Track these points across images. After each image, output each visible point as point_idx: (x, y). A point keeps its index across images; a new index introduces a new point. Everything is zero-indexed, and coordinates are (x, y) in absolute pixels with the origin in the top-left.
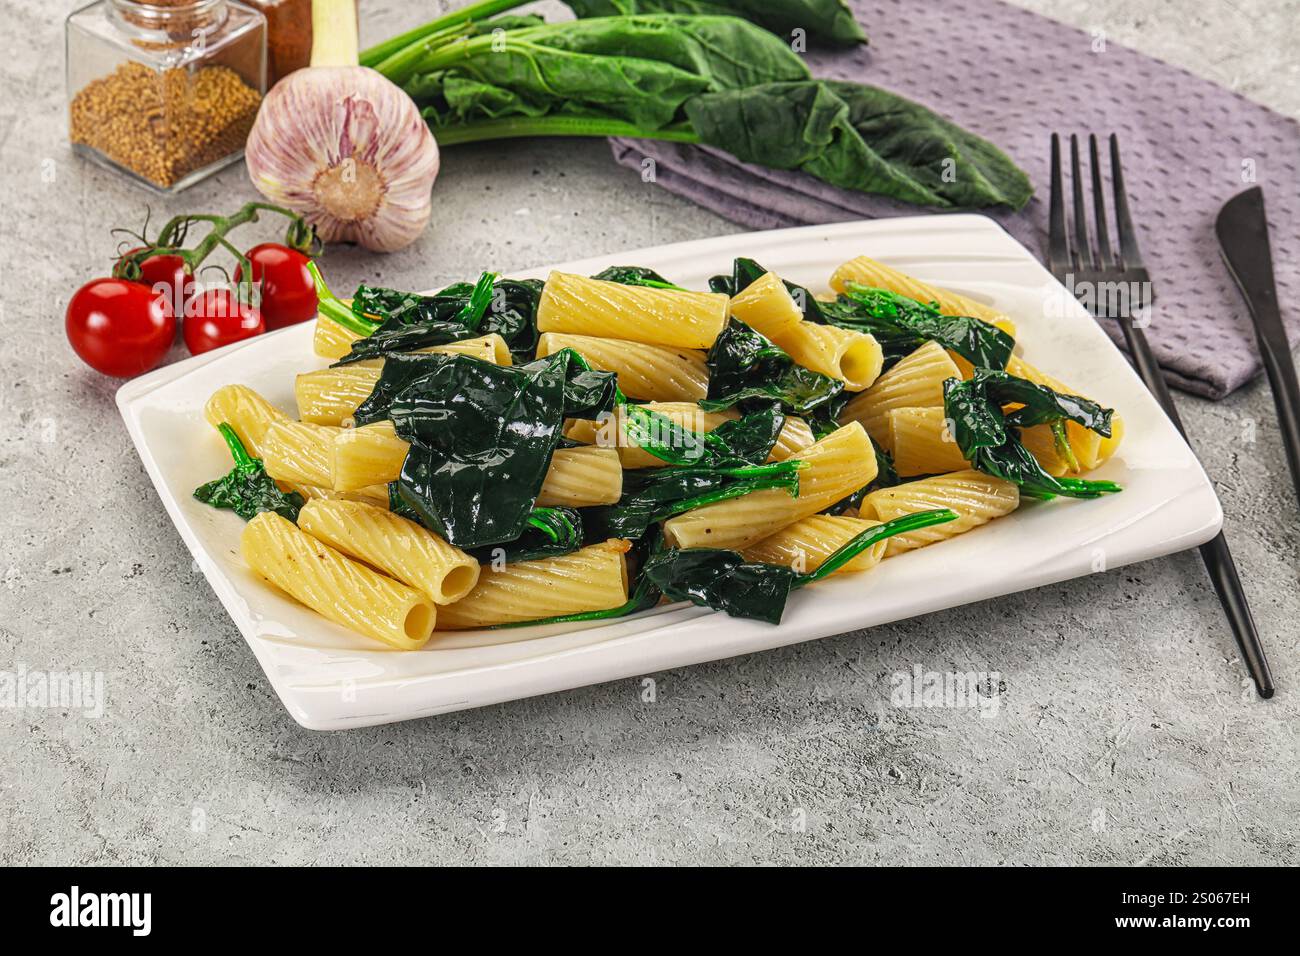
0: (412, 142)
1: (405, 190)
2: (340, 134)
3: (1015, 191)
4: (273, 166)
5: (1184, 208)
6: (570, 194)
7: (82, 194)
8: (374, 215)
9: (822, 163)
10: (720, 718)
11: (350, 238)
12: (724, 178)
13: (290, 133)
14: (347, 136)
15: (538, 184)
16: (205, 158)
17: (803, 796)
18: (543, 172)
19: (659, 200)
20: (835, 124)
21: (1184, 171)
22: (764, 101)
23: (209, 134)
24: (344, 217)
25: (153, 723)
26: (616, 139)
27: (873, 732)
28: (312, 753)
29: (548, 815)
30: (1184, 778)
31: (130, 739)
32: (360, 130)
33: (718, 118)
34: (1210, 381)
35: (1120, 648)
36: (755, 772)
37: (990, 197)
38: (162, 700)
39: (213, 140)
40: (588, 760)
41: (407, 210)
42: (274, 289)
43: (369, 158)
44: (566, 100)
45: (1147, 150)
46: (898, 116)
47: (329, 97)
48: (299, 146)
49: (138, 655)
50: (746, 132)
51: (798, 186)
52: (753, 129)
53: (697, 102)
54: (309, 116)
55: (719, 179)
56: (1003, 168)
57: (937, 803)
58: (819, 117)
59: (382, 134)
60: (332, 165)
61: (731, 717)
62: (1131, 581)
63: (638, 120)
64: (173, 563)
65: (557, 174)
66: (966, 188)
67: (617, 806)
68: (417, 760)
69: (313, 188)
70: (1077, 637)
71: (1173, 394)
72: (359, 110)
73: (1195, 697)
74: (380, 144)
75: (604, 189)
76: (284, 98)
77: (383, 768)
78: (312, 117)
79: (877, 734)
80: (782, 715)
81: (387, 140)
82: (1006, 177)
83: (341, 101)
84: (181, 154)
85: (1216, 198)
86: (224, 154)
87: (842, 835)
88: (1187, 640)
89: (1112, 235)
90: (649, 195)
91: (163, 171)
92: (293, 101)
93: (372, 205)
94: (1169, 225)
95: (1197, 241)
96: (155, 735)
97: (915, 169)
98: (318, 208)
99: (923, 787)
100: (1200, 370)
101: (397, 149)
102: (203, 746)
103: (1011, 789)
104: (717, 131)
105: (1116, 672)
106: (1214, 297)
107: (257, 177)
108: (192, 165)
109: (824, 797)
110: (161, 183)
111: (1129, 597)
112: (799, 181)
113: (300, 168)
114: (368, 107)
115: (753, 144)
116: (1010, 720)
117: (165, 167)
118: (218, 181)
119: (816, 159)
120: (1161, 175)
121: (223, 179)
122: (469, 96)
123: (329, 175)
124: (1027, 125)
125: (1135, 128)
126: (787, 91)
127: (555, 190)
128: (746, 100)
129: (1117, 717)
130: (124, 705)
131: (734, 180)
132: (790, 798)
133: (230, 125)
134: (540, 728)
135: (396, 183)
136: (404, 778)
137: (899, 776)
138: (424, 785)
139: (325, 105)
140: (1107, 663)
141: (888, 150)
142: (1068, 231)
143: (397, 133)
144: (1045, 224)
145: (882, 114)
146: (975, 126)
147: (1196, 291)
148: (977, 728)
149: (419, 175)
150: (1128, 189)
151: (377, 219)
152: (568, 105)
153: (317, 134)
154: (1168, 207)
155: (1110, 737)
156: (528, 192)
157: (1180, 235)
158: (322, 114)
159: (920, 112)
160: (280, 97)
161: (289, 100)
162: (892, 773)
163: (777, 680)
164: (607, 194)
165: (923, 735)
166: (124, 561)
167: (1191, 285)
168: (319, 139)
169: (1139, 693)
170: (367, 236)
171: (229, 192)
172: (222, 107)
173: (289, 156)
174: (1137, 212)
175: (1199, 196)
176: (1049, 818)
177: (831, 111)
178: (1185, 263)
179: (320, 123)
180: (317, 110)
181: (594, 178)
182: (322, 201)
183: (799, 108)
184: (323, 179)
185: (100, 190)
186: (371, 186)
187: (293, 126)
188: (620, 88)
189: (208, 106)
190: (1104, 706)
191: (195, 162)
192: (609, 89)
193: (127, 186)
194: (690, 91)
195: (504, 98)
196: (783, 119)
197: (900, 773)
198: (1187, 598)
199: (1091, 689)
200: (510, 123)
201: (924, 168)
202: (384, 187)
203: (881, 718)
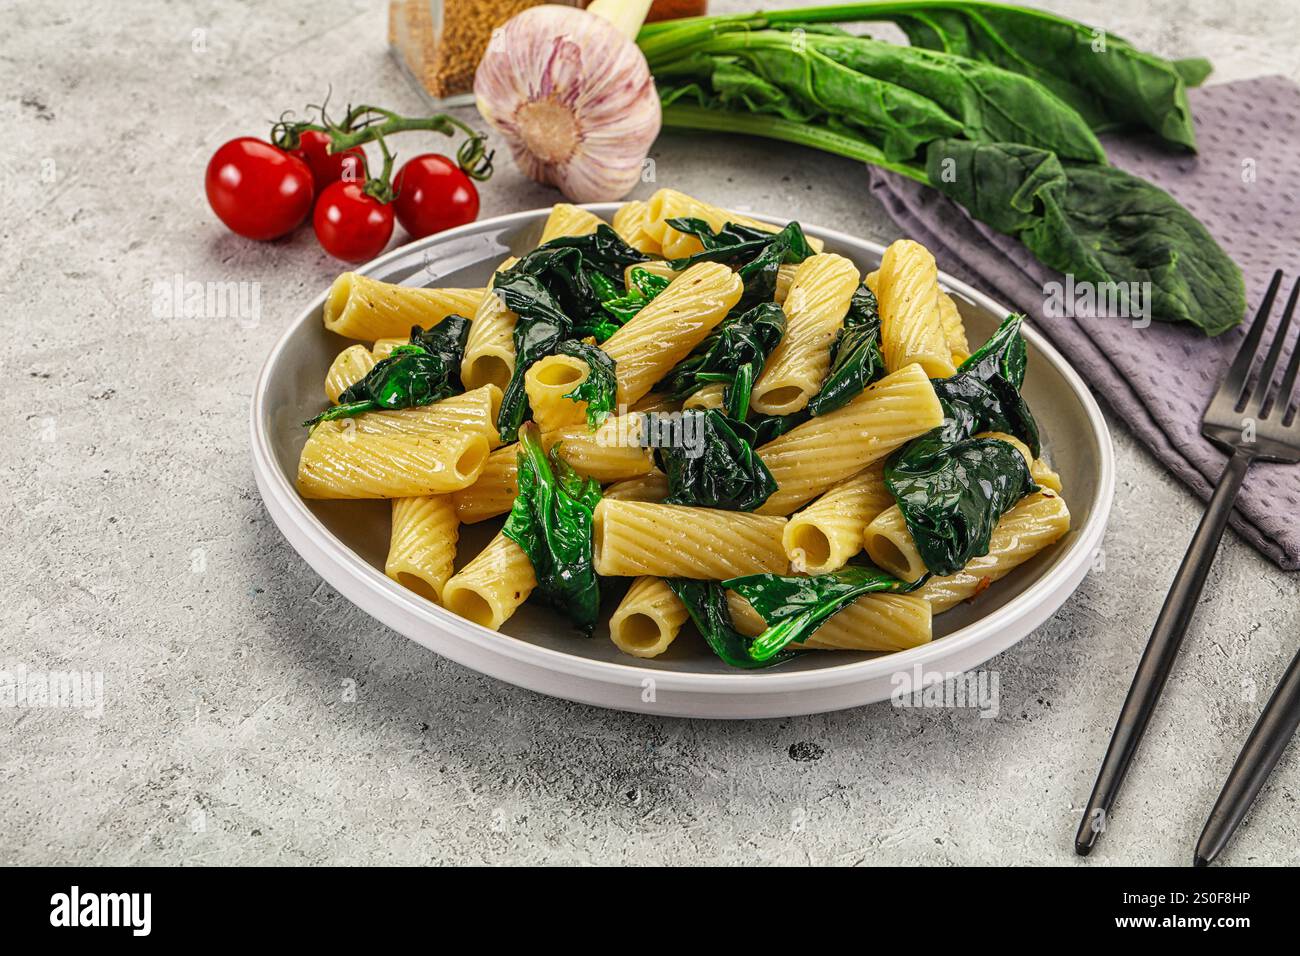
0: (620, 99)
1: (603, 146)
2: (543, 70)
3: (1223, 318)
4: (486, 88)
6: (801, 206)
7: (362, 84)
8: (568, 161)
9: (1035, 237)
12: (947, 229)
14: (550, 74)
15: (781, 189)
17: (525, 784)
18: (792, 181)
19: (885, 235)
20: (1038, 193)
22: (996, 159)
24: (541, 156)
26: (872, 167)
27: (649, 751)
29: (272, 719)
32: (563, 71)
34: (1284, 548)
36: (500, 748)
41: (602, 166)
42: (418, 196)
43: (569, 102)
44: (830, 114)
47: (543, 33)
48: (506, 73)
49: (37, 462)
50: (974, 184)
51: (1013, 255)
52: (981, 184)
53: (942, 144)
54: (519, 45)
55: (942, 228)
57: (648, 835)
58: (1032, 183)
59: (585, 81)
60: (532, 99)
62: (1041, 702)
63: (886, 149)
64: (145, 397)
65: (805, 186)
66: (1160, 297)
67: (342, 733)
68: (200, 630)
69: (515, 119)
70: (937, 735)
72: (567, 52)
73: (1005, 828)
74: (580, 90)
75: (839, 210)
78: (522, 47)
79: (651, 756)
81: (591, 88)
82: (1224, 303)
83: (552, 39)
87: (527, 831)
88: (1048, 774)
90: (880, 228)
93: (567, 152)
97: (1137, 270)
98: (520, 142)
99: (648, 817)
100: (1280, 534)
101: (600, 100)
103: (735, 847)
105: (947, 779)
109: (544, 792)
111: (1025, 716)
112: (1014, 250)
113: (506, 97)
114: (577, 51)
115: (979, 200)
116: (796, 786)
117: (438, 79)
119: (1031, 230)
122: (737, 84)
123: (529, 109)
126: (1023, 154)
127: (790, 198)
128: (980, 152)
129: (907, 821)
131: (955, 233)
132: (510, 782)
135: (594, 135)
136: (174, 642)
137: (635, 798)
138: (185, 654)
139: (538, 38)
140: (945, 768)
141: (1129, 247)
143: (602, 84)
144: (1232, 357)
145: (1144, 213)
149: (620, 134)
151: (570, 168)
152: (830, 118)
153: (523, 65)
156: (764, 194)
158: (532, 48)
159: (1179, 220)
162: (630, 794)
164: (838, 215)
165: (696, 771)
166: (103, 384)
168: (524, 70)
169: (950, 806)
170: (562, 182)
173: (498, 81)
177: (1046, 180)
179: (527, 55)
180: (528, 41)
181: (837, 199)
182: (523, 134)
184: (523, 111)
185: (381, 86)
186: (569, 131)
188: (874, 112)
190: (903, 807)
192: (865, 111)
193: (409, 90)
194: (941, 134)
195: (772, 96)
196: (1009, 180)
197: (639, 796)
198: (1084, 738)
199: (905, 787)
200: (774, 123)
201: (1145, 271)
202: (580, 135)
203: (669, 743)
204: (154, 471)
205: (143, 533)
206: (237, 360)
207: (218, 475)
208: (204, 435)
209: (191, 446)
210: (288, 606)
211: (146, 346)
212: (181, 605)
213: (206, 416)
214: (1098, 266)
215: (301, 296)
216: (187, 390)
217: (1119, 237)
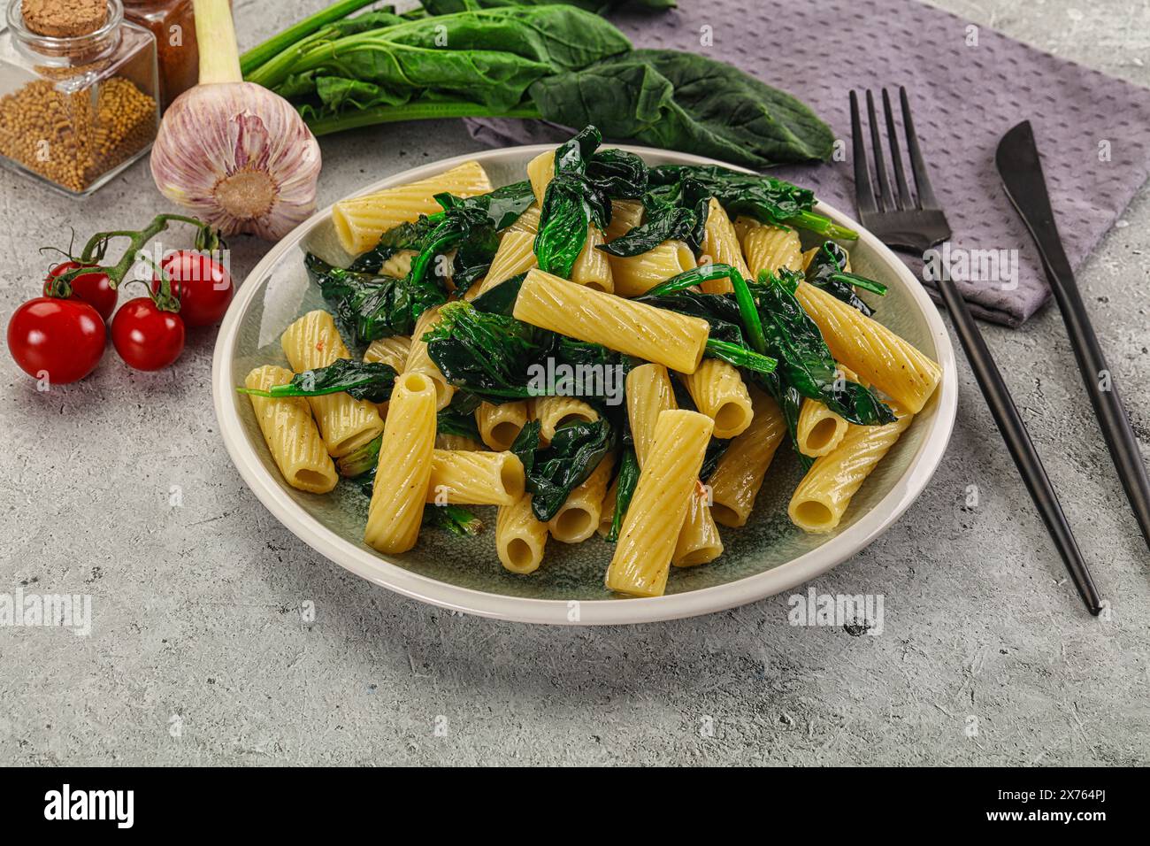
0: (298, 145)
1: (294, 189)
2: (235, 147)
3: (821, 143)
4: (177, 178)
5: (966, 144)
7: (5, 204)
8: (269, 212)
9: (654, 132)
10: (627, 678)
11: (248, 230)
13: (191, 149)
14: (242, 148)
16: (112, 163)
17: (708, 749)
18: (408, 154)
20: (662, 104)
21: (961, 109)
22: (598, 82)
23: (113, 142)
24: (242, 216)
25: (128, 727)
26: (469, 118)
27: (761, 679)
28: (272, 743)
30: (1034, 701)
31: (110, 747)
32: (252, 142)
33: (559, 100)
34: (1009, 312)
35: (964, 577)
36: (663, 729)
37: (802, 155)
38: (134, 703)
39: (117, 147)
40: (516, 730)
41: (297, 206)
43: (262, 165)
44: (424, 89)
45: (927, 92)
46: (713, 80)
47: (223, 114)
48: (200, 159)
49: (107, 659)
50: (585, 109)
52: (590, 107)
53: (540, 85)
54: (206, 132)
56: (807, 121)
57: (826, 746)
58: (648, 96)
59: (272, 143)
60: (230, 174)
61: (637, 677)
62: (964, 510)
63: (489, 104)
64: (128, 562)
65: (421, 154)
66: (780, 146)
69: (214, 194)
70: (925, 570)
71: (978, 324)
72: (251, 125)
73: (1035, 620)
74: (271, 152)
76: (183, 117)
77: (337, 753)
78: (209, 134)
79: (765, 682)
80: (680, 669)
81: (276, 148)
82: (812, 130)
83: (233, 118)
84: (90, 162)
85: (991, 133)
86: (127, 157)
88: (1019, 564)
89: (908, 175)
91: (75, 179)
92: (191, 120)
93: (267, 205)
94: (954, 161)
95: (980, 175)
96: (132, 739)
97: (733, 129)
98: (220, 210)
99: (811, 732)
100: (999, 303)
101: (286, 154)
102: (175, 746)
103: (887, 726)
104: (560, 110)
105: (963, 601)
106: (1001, 229)
107: (163, 186)
108: (101, 171)
109: (726, 748)
110: (74, 188)
111: (965, 526)
113: (201, 178)
114: (258, 121)
115: (591, 120)
116: (878, 657)
117: (77, 175)
118: (124, 180)
119: (648, 130)
120: (943, 114)
121: (128, 177)
122: (340, 92)
123: (228, 183)
124: (824, 77)
125: (916, 72)
126: (618, 72)
128: (583, 83)
129: (970, 646)
130: (100, 712)
132: (697, 752)
133: (131, 131)
134: (471, 700)
135: (286, 183)
137: (789, 722)
139: (220, 122)
140: (954, 593)
142: (871, 176)
143: (284, 141)
144: (850, 172)
146: (778, 80)
147: (985, 224)
148: (851, 669)
149: (304, 175)
150: (917, 131)
151: (272, 216)
152: (426, 93)
153: (215, 149)
154: (952, 145)
155: (966, 666)
157: (965, 171)
158: (218, 131)
159: (732, 75)
160: (178, 115)
161: (187, 119)
162: (783, 719)
163: (672, 634)
165: (805, 678)
166: (84, 565)
167: (980, 218)
168: (217, 152)
169: (985, 621)
170: (263, 230)
171: (135, 190)
172: (122, 115)
173: (191, 168)
174: (926, 152)
175: (978, 132)
176: (924, 752)
177: (658, 90)
178: (973, 198)
179: (217, 138)
180: (213, 127)
182: (222, 204)
183: (629, 87)
184: (222, 186)
185: (20, 198)
186: (264, 188)
187: (193, 142)
188: (472, 78)
189: (110, 116)
190: (957, 636)
191: (103, 167)
192: (462, 79)
193: (44, 192)
194: (533, 76)
195: (370, 91)
196: (616, 98)
197: (790, 718)
198: (1015, 523)
199: (943, 620)
200: (377, 112)
201: (740, 127)
202: (276, 188)
203: (766, 665)
204: (197, 623)
205: (244, 681)
206: (159, 497)
207: (246, 602)
208: (203, 573)
209: (202, 587)
210: (405, 689)
211: (80, 517)
212: (332, 728)
213: (186, 555)
214: (725, 141)
215: (148, 416)
216: (150, 541)
217: (690, 105)
